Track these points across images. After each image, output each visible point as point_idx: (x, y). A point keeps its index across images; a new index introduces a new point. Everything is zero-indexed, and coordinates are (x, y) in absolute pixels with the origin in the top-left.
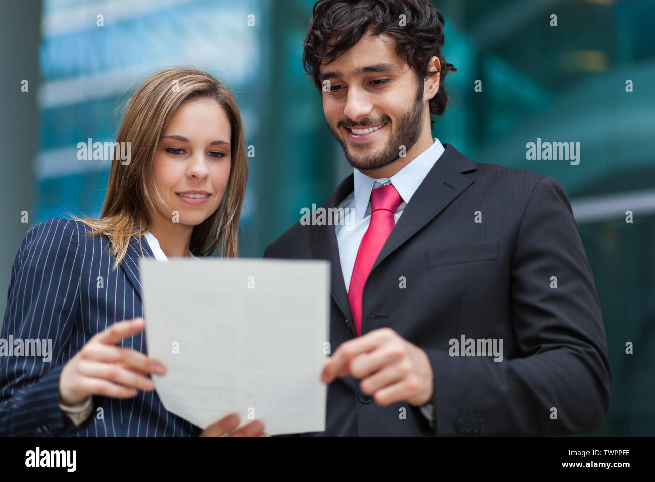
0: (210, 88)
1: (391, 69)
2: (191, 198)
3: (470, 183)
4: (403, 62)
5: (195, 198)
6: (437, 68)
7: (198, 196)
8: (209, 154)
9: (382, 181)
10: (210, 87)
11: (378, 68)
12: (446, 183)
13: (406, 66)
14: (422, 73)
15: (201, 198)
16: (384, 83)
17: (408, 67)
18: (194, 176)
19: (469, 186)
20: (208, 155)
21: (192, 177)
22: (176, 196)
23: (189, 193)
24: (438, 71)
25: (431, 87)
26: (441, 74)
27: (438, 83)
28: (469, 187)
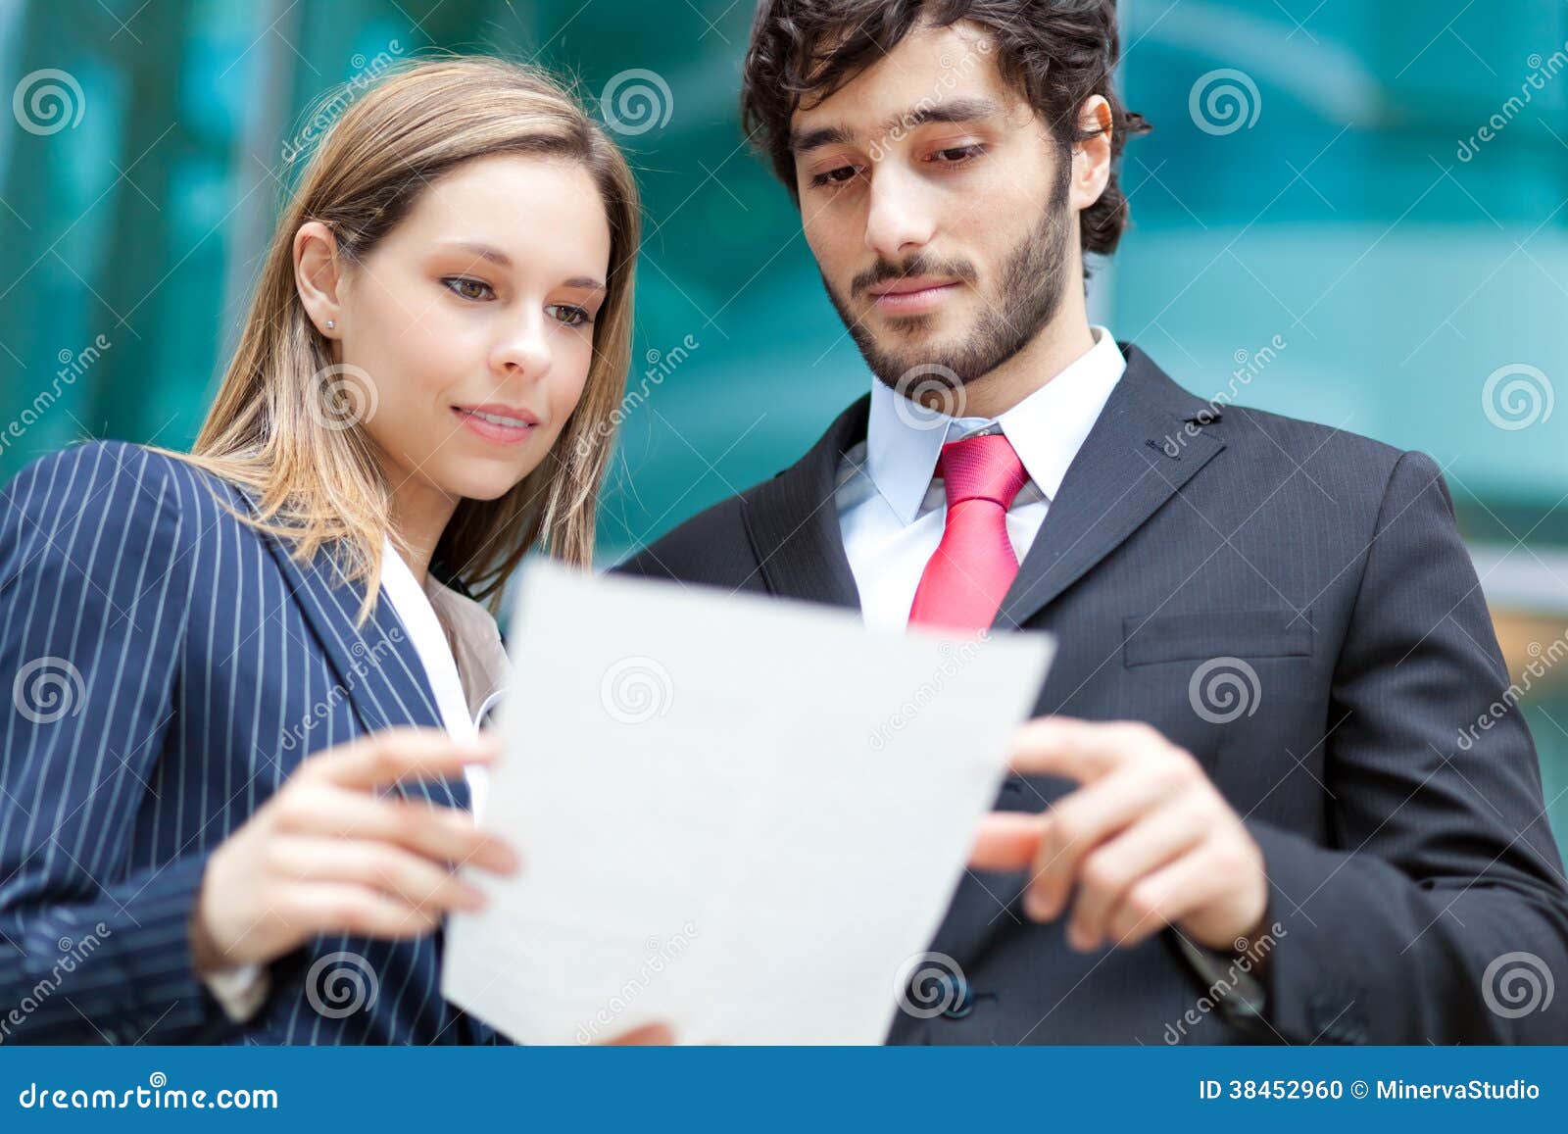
0: (575, 135)
1: (987, 116)
2: (490, 424)
3: (1218, 450)
4: (1017, 98)
5: (500, 425)
6: (1101, 123)
7: (509, 421)
8: (553, 311)
9: (974, 425)
10: (575, 132)
11: (954, 111)
12: (1151, 444)
13: (1024, 110)
14: (1066, 133)
15: (515, 428)
16: (972, 155)
17: (1030, 111)
18: (510, 365)
19: (1216, 455)
20: (549, 315)
21: (504, 370)
22: (451, 414)
23: (486, 409)
24: (1105, 130)
25: (1089, 176)
26: (1113, 139)
27: (1106, 163)
28: (1216, 459)
